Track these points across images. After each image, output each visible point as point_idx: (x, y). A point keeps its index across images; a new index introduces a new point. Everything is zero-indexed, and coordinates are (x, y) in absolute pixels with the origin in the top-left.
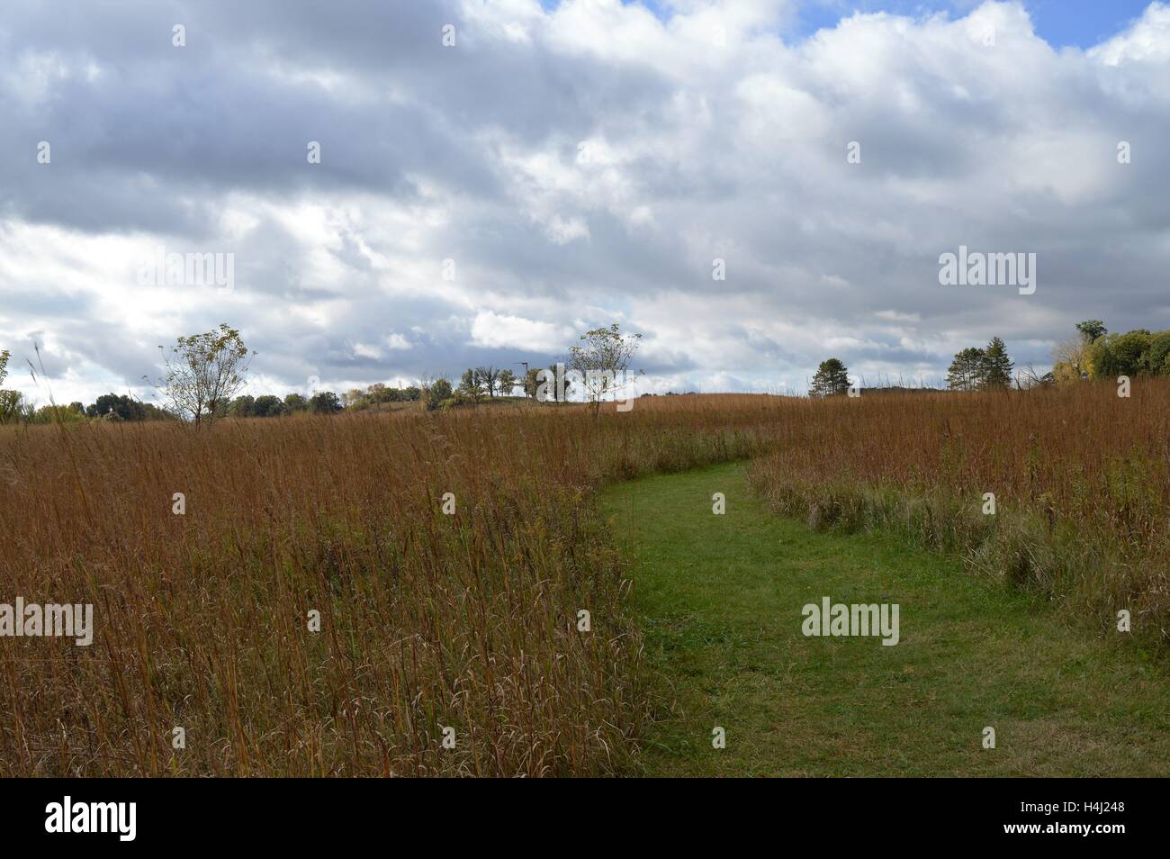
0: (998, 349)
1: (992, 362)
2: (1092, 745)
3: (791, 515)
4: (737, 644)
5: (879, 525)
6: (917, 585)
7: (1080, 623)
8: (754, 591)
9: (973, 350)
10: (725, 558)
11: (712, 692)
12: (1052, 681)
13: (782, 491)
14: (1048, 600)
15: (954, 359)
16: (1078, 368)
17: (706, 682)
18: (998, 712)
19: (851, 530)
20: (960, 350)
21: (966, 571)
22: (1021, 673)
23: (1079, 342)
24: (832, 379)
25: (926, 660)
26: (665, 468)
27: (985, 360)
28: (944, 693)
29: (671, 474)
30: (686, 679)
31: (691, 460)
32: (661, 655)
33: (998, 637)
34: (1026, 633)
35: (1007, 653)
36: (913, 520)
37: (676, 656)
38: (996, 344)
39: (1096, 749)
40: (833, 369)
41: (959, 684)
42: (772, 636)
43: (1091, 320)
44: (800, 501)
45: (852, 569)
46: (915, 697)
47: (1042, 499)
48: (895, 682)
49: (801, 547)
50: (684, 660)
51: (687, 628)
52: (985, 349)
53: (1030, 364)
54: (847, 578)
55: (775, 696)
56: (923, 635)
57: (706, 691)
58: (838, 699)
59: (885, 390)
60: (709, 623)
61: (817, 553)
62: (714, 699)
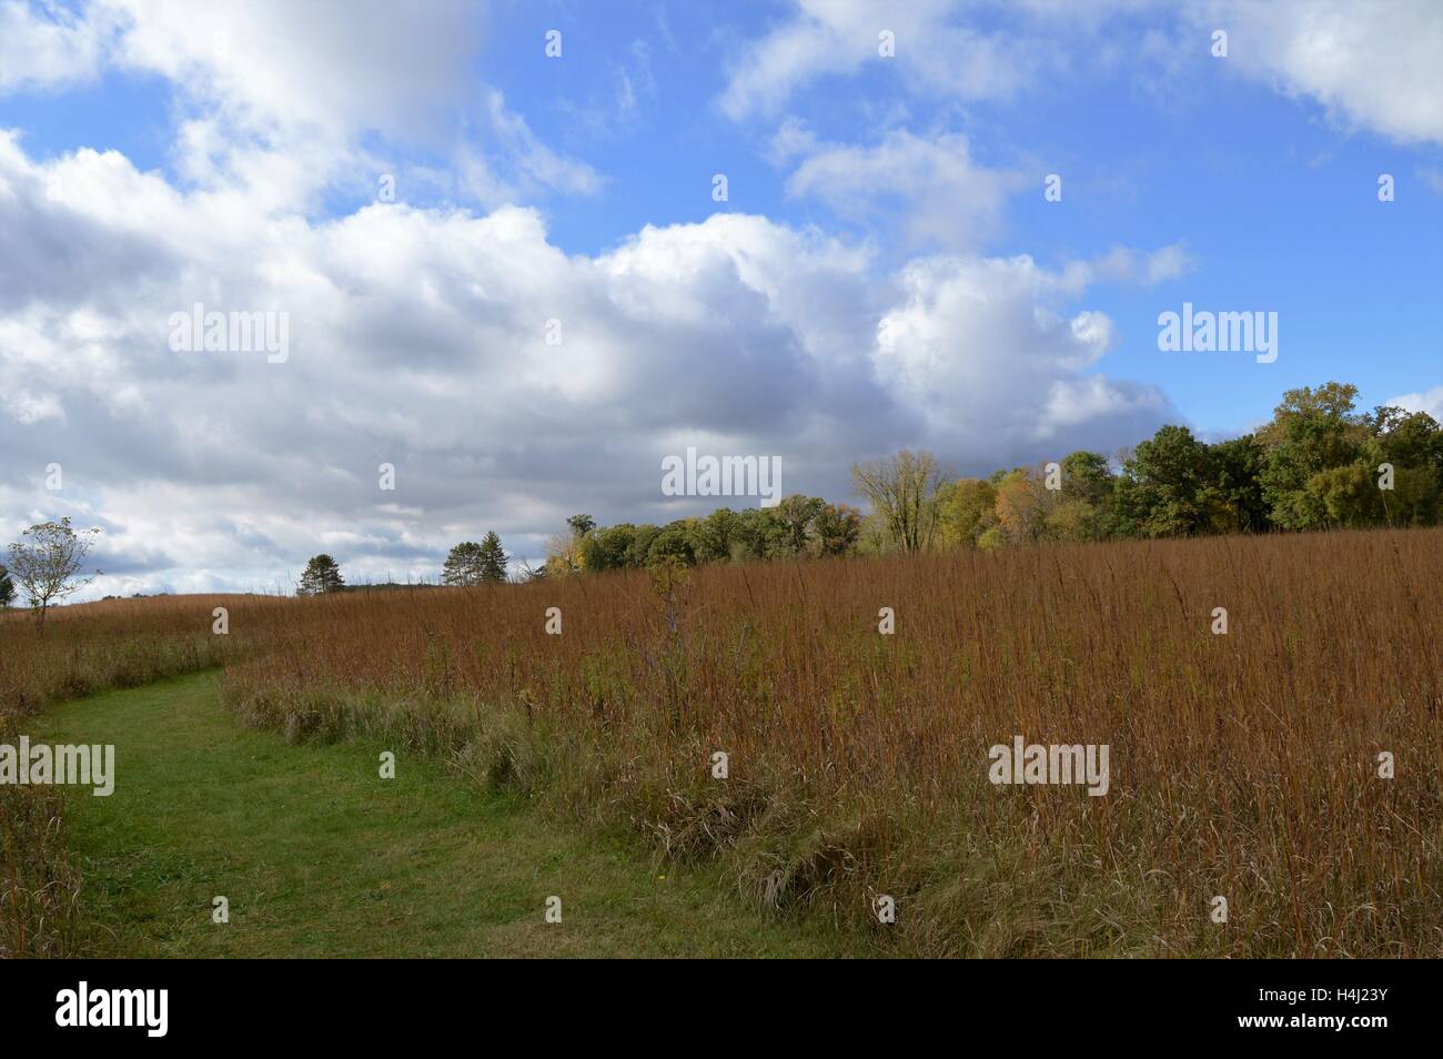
0: (492, 543)
1: (487, 556)
2: (566, 941)
3: (267, 727)
4: (197, 880)
5: (361, 732)
6: (399, 794)
7: (559, 818)
8: (220, 816)
9: (469, 544)
10: (190, 781)
11: (166, 937)
12: (530, 880)
13: (257, 701)
14: (529, 798)
15: (450, 554)
16: (569, 562)
17: (159, 926)
18: (476, 920)
19: (332, 739)
20: (455, 544)
21: (449, 774)
22: (500, 876)
23: (570, 535)
24: (322, 576)
25: (404, 873)
26: (124, 681)
27: (480, 554)
28: (422, 906)
29: (131, 687)
30: (134, 926)
31: (156, 671)
32: (105, 901)
33: (479, 841)
34: (507, 833)
35: (488, 856)
36: (395, 725)
37: (122, 900)
38: (491, 539)
39: (569, 945)
40: (323, 565)
41: (438, 894)
42: (238, 865)
43: (582, 513)
44: (276, 711)
45: (331, 782)
46: (392, 914)
47: (522, 695)
48: (371, 901)
49: (276, 762)
50: (132, 904)
51: (138, 866)
52: (480, 543)
53: (524, 559)
54: (325, 792)
55: (238, 933)
56: (404, 846)
57: (157, 937)
58: (308, 928)
59: (380, 587)
60: (165, 858)
61: (294, 768)
62: (166, 945)
